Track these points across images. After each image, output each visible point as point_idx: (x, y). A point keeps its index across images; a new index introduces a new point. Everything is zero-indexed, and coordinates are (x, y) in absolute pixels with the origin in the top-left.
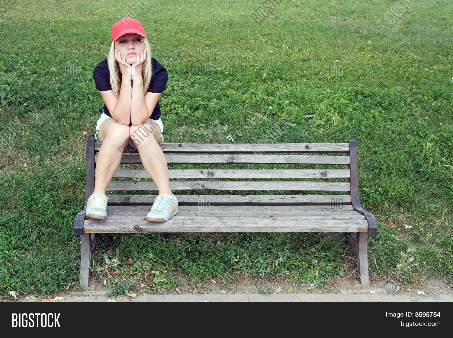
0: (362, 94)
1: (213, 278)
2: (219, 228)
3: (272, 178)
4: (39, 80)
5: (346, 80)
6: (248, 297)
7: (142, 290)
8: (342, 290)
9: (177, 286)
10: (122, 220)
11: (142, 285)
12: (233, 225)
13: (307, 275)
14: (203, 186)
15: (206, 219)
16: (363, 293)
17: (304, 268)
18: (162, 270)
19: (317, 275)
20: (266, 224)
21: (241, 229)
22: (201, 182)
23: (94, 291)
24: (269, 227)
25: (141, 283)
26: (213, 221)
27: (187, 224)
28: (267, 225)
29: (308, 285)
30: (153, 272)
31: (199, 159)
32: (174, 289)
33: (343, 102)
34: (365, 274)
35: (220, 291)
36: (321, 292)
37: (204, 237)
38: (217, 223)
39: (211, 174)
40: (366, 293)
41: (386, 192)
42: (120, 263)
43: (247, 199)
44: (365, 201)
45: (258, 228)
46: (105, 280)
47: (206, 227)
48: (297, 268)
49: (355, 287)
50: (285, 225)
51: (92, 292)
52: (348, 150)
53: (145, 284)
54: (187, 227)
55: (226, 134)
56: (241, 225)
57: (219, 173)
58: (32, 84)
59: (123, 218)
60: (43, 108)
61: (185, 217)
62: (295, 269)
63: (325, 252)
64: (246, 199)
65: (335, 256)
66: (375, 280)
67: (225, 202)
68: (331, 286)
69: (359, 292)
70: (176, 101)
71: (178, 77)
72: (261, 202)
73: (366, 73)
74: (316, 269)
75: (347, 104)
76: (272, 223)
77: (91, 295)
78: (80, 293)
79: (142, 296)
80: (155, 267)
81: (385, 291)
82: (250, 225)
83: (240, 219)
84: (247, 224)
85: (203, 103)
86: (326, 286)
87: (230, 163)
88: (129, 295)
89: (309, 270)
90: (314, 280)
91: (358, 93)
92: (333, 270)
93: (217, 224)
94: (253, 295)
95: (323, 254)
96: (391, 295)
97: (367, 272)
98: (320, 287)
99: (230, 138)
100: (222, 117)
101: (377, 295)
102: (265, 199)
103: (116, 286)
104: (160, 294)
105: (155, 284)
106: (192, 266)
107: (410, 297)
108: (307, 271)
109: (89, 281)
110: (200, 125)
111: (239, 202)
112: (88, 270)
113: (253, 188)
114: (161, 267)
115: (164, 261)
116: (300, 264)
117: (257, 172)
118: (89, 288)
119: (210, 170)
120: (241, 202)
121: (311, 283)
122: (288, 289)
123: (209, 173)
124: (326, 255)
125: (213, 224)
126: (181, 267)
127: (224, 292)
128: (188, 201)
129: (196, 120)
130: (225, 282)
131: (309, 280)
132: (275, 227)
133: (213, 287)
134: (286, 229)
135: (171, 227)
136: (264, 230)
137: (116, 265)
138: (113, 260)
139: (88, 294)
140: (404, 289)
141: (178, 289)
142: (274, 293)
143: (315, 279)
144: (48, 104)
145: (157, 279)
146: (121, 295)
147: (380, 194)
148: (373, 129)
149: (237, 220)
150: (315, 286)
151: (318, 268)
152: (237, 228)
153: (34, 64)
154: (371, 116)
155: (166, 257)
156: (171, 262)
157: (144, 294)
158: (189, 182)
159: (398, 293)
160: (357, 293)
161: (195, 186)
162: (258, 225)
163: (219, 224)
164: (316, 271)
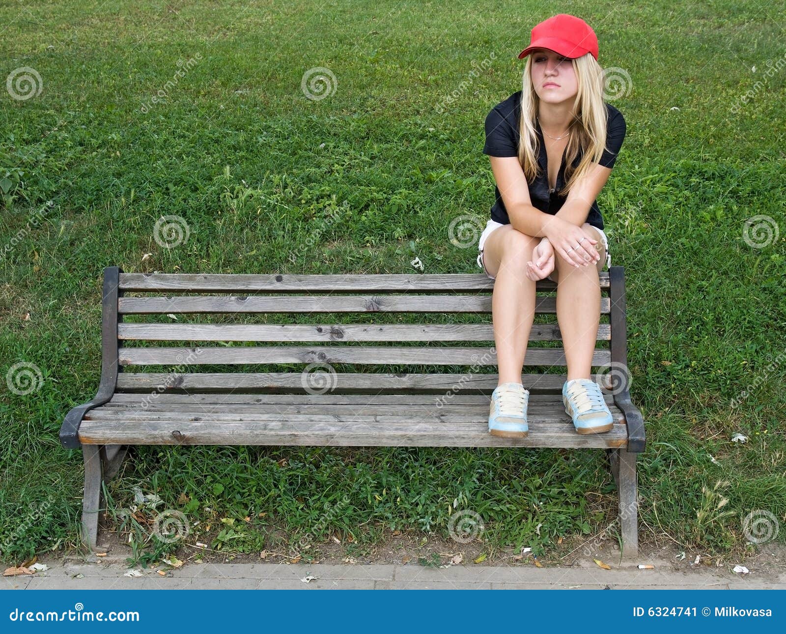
0: (701, 174)
1: (335, 533)
2: (332, 436)
3: (454, 341)
4: (84, 156)
5: (680, 146)
6: (394, 571)
7: (195, 554)
8: (583, 563)
9: (263, 547)
10: (153, 420)
11: (198, 544)
12: (360, 432)
13: (517, 531)
14: (322, 356)
15: (312, 421)
16: (625, 569)
17: (513, 517)
18: (241, 517)
19: (538, 532)
20: (425, 431)
21: (375, 440)
22: (319, 349)
23: (105, 554)
24: (429, 436)
25: (198, 540)
26: (322, 424)
27: (271, 430)
28: (425, 433)
29: (516, 551)
30: (224, 520)
31: (315, 305)
32: (258, 554)
33: (660, 190)
34: (630, 531)
35: (343, 560)
36: (539, 565)
37: (336, 455)
38: (329, 427)
39: (338, 333)
40: (631, 567)
41: (707, 369)
42: (162, 501)
43: (407, 381)
44: (664, 386)
45: (410, 439)
46: (131, 534)
47: (307, 436)
48: (501, 518)
49: (610, 556)
50: (462, 433)
51: (102, 556)
52: (608, 285)
53: (205, 543)
54: (272, 436)
55: (412, 256)
56: (375, 433)
57: (353, 332)
58: (69, 165)
59: (155, 417)
60: (80, 210)
61: (274, 415)
62: (497, 518)
63: (561, 486)
64: (404, 382)
65: (577, 495)
66: (653, 543)
67: (364, 387)
68: (562, 554)
69: (617, 566)
70: (328, 193)
71: (347, 146)
72: (433, 387)
73: (725, 131)
74: (537, 520)
75: (666, 194)
76: (436, 430)
77: (99, 561)
78: (79, 558)
79: (194, 566)
80: (226, 511)
81: (669, 564)
82: (392, 433)
83: (377, 421)
84: (388, 430)
85: (380, 196)
86: (553, 553)
87: (374, 312)
88: (169, 562)
89: (524, 521)
90: (530, 542)
91: (693, 173)
92: (569, 523)
93: (329, 430)
94: (405, 567)
95: (555, 491)
96: (680, 573)
97: (634, 527)
98: (540, 555)
99: (418, 263)
100: (413, 222)
101: (652, 572)
102: (442, 381)
103: (150, 546)
104: (229, 563)
105: (223, 544)
106: (296, 510)
107: (717, 578)
108: (520, 522)
109: (98, 534)
110: (367, 238)
111: (390, 387)
112: (97, 515)
113: (419, 360)
114: (240, 512)
115: (245, 501)
116: (506, 510)
117: (426, 330)
118: (98, 548)
119: (336, 327)
120: (395, 387)
121: (525, 546)
122: (478, 557)
123: (333, 332)
124: (561, 493)
125: (322, 430)
126: (276, 512)
127: (351, 561)
128: (292, 386)
129: (361, 230)
130: (356, 542)
131: (520, 541)
132: (441, 437)
133: (332, 552)
134: (463, 441)
135: (240, 435)
136: (419, 441)
137: (154, 506)
138: (150, 497)
139: (94, 559)
140: (710, 562)
141: (263, 554)
142: (447, 564)
143: (532, 539)
144: (90, 202)
145: (227, 533)
146: (154, 561)
147: (693, 372)
148: (704, 244)
149: (369, 423)
150: (531, 552)
151: (542, 518)
152: (367, 437)
153: (83, 127)
154: (708, 218)
155: (249, 491)
156: (259, 501)
157: (199, 561)
158: (295, 350)
159: (696, 569)
160: (612, 568)
161: (306, 357)
162: (410, 433)
163: (333, 430)
164: (537, 523)
